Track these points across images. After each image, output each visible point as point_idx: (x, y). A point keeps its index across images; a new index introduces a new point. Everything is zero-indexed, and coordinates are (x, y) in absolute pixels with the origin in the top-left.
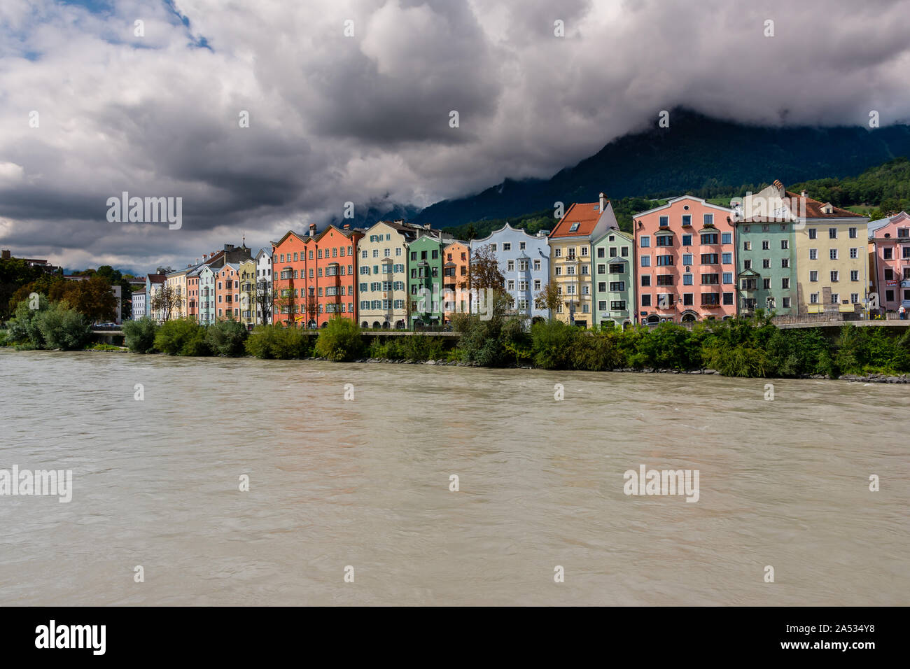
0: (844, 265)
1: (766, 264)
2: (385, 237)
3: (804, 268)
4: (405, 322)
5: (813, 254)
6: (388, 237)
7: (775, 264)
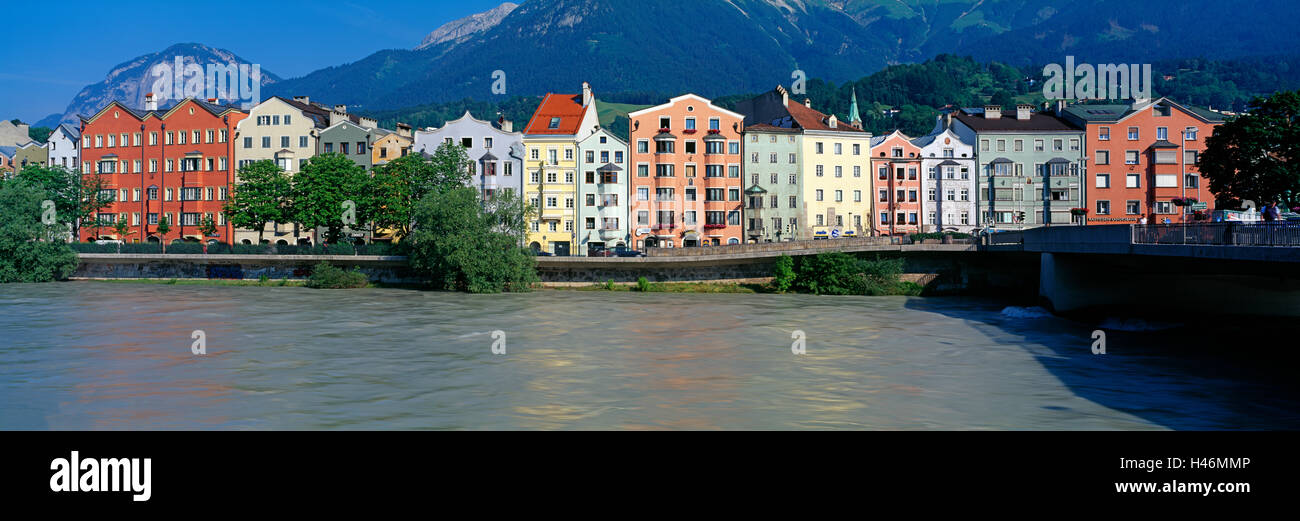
0: (848, 183)
1: (774, 179)
2: (282, 120)
3: (810, 183)
4: (312, 241)
5: (820, 171)
6: (287, 120)
7: (783, 179)
